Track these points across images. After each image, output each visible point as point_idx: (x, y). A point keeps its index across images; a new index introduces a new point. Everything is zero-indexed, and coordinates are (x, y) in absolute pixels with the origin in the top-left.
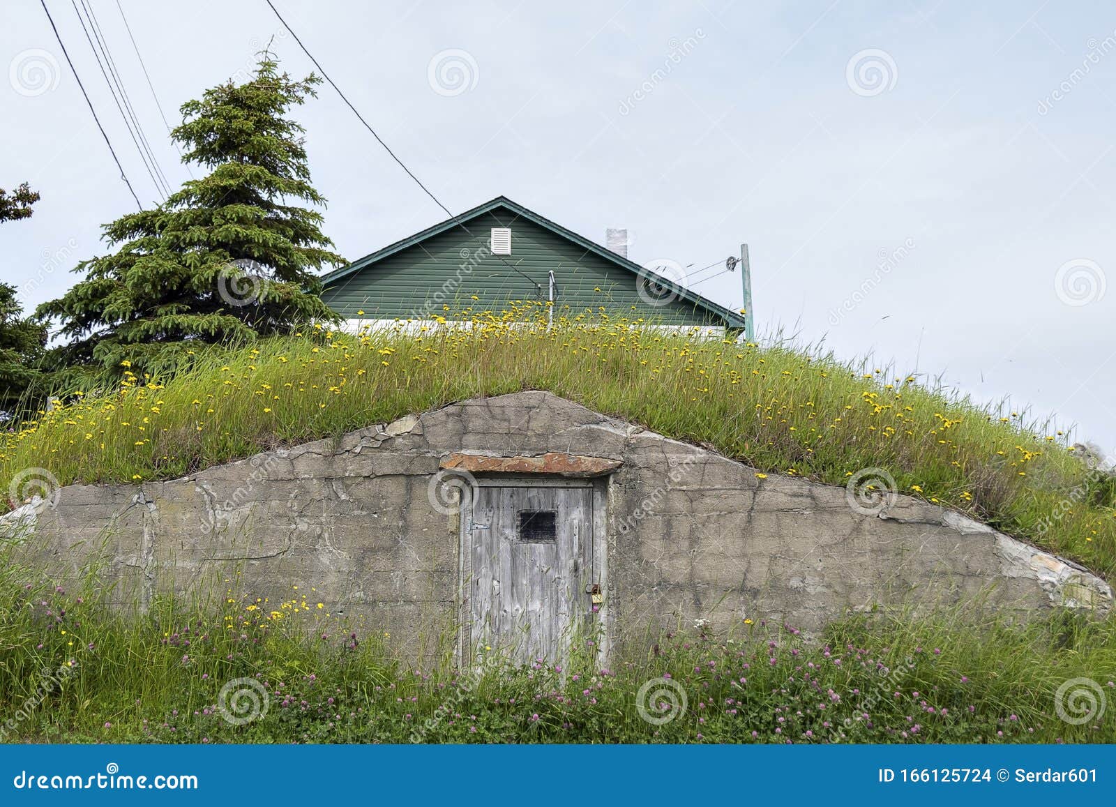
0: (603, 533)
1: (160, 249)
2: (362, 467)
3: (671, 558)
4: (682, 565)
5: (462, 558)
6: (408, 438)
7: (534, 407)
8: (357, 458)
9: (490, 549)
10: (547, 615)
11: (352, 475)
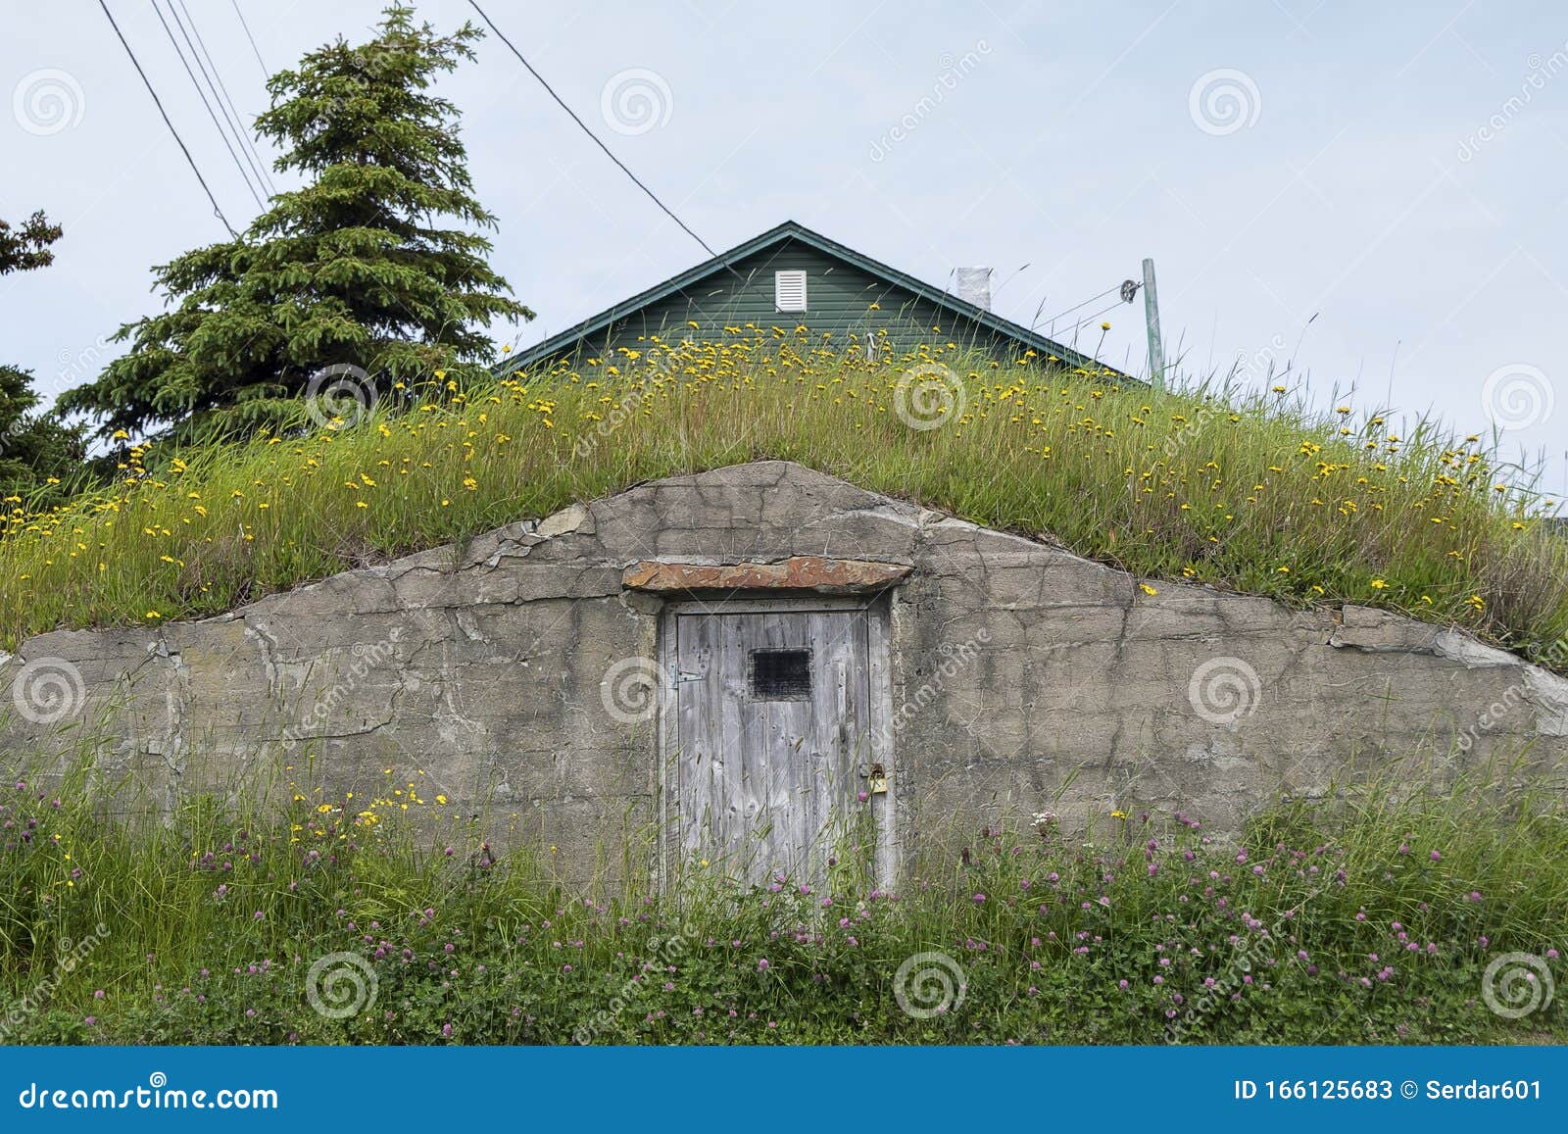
0: (886, 682)
1: (238, 300)
2: (502, 589)
3: (994, 719)
4: (1011, 726)
5: (663, 728)
6: (571, 540)
7: (770, 486)
8: (494, 574)
9: (707, 711)
10: (801, 815)
11: (486, 601)
